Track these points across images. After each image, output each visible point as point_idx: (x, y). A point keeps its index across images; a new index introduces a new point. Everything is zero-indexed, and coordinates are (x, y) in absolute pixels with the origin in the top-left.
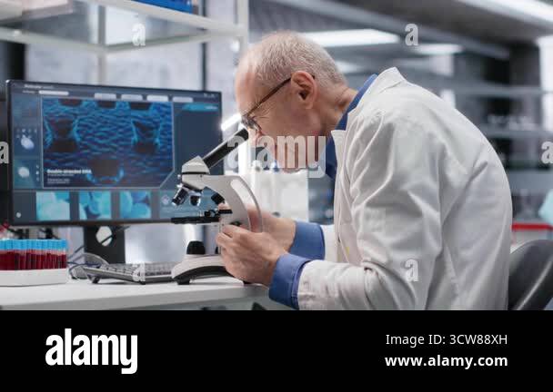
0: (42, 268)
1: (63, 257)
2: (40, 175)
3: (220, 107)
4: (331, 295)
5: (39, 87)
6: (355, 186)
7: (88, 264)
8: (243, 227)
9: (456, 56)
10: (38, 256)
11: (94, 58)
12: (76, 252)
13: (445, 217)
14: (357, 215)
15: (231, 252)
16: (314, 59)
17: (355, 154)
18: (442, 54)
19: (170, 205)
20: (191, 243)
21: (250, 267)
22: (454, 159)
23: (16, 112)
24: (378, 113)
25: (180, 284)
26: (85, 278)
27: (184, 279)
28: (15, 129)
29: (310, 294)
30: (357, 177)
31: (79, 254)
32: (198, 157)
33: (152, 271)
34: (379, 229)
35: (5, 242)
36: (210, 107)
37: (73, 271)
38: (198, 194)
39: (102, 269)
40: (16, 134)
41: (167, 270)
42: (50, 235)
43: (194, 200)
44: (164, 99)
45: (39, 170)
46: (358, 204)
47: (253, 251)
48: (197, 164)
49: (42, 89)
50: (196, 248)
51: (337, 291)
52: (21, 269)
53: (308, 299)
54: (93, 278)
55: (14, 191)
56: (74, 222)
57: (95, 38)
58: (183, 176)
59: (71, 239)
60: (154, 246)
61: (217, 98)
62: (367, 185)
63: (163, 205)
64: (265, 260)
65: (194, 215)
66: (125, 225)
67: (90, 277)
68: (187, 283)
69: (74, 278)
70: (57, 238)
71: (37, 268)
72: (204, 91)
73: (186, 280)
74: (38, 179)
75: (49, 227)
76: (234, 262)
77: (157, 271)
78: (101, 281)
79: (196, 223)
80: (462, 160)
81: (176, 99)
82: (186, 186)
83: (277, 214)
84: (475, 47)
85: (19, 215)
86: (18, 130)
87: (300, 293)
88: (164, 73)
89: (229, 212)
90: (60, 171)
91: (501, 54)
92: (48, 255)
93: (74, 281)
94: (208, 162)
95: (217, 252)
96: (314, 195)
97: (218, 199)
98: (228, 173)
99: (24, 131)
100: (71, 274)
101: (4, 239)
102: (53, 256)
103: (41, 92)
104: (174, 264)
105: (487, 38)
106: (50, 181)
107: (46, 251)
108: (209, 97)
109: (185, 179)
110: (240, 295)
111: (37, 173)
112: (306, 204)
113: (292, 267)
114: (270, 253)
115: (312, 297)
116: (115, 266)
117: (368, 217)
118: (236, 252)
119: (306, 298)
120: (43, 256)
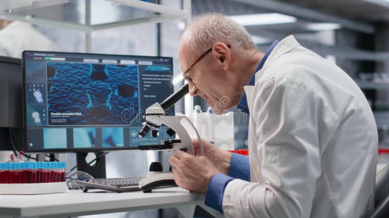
0: (48, 182)
1: (63, 174)
2: (45, 117)
3: (172, 68)
4: (244, 207)
5: (45, 55)
6: (259, 129)
7: (79, 178)
8: (189, 153)
9: (336, 31)
10: (45, 173)
11: (83, 35)
12: (71, 170)
13: (322, 152)
14: (261, 150)
15: (180, 170)
16: (230, 33)
17: (259, 106)
18: (326, 30)
19: (137, 137)
20: (153, 163)
21: (192, 181)
22: (330, 108)
23: (29, 72)
24: (273, 78)
25: (145, 192)
26: (79, 189)
27: (148, 189)
28: (28, 84)
29: (231, 204)
30: (261, 122)
31: (73, 172)
32: (157, 103)
33: (125, 183)
34: (275, 162)
35: (22, 164)
36: (165, 68)
37: (69, 184)
38: (158, 129)
39: (90, 182)
40: (29, 88)
41: (135, 183)
42: (53, 159)
43: (154, 133)
44: (132, 63)
45: (45, 113)
46: (261, 142)
47: (194, 170)
48: (156, 108)
49: (47, 57)
50: (156, 167)
51: (247, 204)
52: (34, 182)
53: (229, 208)
54: (84, 189)
55: (28, 128)
56: (70, 149)
57: (83, 21)
58: (146, 117)
59: (68, 161)
60: (125, 166)
61: (170, 61)
62: (267, 129)
63: (133, 137)
64: (202, 177)
65: (154, 144)
66: (106, 152)
67: (82, 188)
68: (150, 191)
69: (70, 189)
70: (58, 161)
71: (45, 182)
72: (159, 57)
73: (149, 190)
74: (44, 119)
75: (52, 153)
76: (181, 177)
77: (129, 183)
78: (89, 191)
79: (155, 150)
80: (335, 108)
81: (140, 63)
82: (149, 123)
83: (212, 143)
84: (350, 25)
85: (31, 145)
86: (30, 86)
87: (224, 204)
88: (131, 45)
89: (179, 141)
90: (60, 114)
91: (368, 29)
92: (52, 172)
93: (71, 191)
94: (164, 106)
95: (171, 170)
96: (237, 129)
97: (171, 132)
98: (178, 114)
99: (34, 86)
100: (68, 186)
101: (21, 162)
102: (56, 173)
103: (46, 58)
104: (140, 179)
105: (359, 19)
106: (53, 121)
107: (51, 170)
108: (164, 61)
109: (148, 118)
110: (187, 200)
111: (44, 115)
112: (233, 136)
113: (219, 184)
114: (206, 172)
115: (232, 207)
116: (99, 180)
117: (267, 153)
118: (183, 170)
119: (228, 207)
120: (48, 173)
